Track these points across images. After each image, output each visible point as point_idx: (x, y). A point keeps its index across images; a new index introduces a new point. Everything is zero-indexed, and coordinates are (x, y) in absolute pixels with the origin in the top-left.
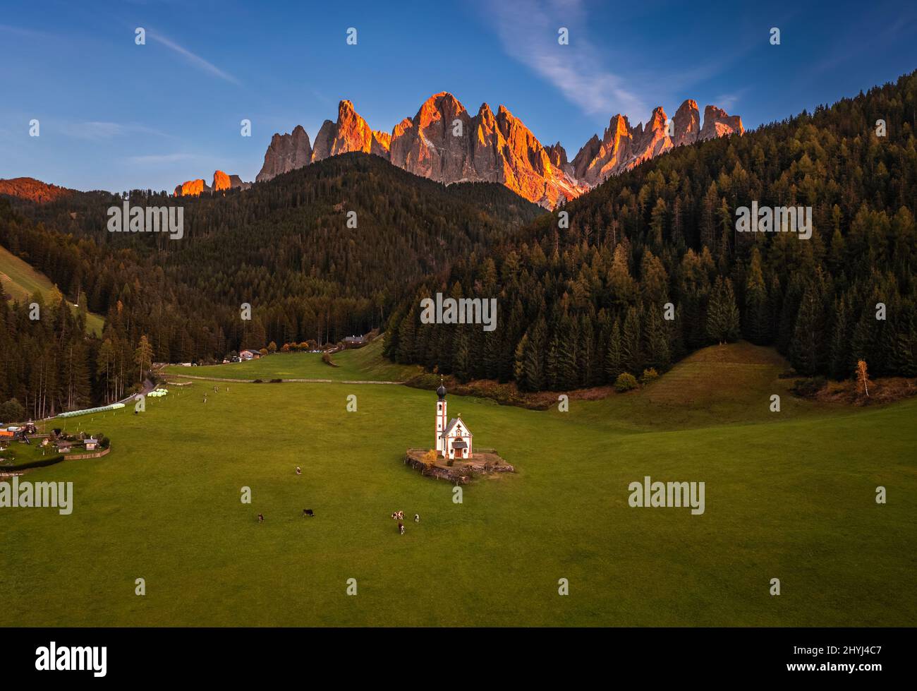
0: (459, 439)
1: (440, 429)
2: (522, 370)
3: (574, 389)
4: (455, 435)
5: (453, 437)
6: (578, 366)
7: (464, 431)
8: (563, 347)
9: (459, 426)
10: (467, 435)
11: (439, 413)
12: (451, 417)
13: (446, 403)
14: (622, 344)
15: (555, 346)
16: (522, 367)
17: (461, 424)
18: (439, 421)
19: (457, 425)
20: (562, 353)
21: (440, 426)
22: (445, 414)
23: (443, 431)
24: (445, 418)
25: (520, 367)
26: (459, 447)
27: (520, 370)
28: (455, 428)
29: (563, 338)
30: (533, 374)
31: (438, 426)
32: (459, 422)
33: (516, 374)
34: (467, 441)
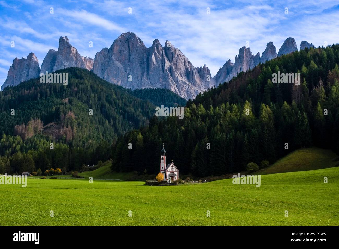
0: (172, 172)
1: (163, 169)
2: (196, 165)
4: (170, 170)
5: (169, 171)
6: (226, 161)
7: (175, 169)
8: (218, 151)
9: (172, 166)
10: (176, 171)
11: (162, 161)
12: (168, 163)
13: (165, 157)
14: (250, 149)
17: (173, 165)
18: (162, 165)
21: (162, 168)
22: (165, 162)
24: (165, 164)
26: (173, 176)
27: (194, 165)
28: (170, 167)
30: (202, 167)
33: (192, 167)
34: (176, 173)
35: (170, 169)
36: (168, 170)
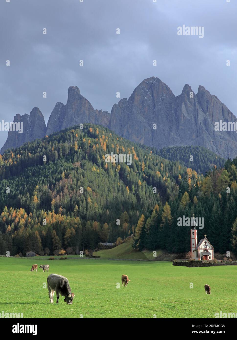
0: (206, 250)
1: (194, 246)
4: (203, 248)
5: (202, 249)
7: (209, 246)
9: (205, 243)
10: (211, 248)
11: (192, 236)
12: (200, 238)
13: (196, 231)
17: (207, 242)
18: (193, 242)
19: (204, 242)
21: (193, 245)
22: (196, 237)
23: (196, 247)
24: (196, 240)
26: (206, 254)
28: (203, 244)
31: (192, 244)
32: (205, 240)
34: (211, 251)
35: (202, 246)
36: (200, 247)
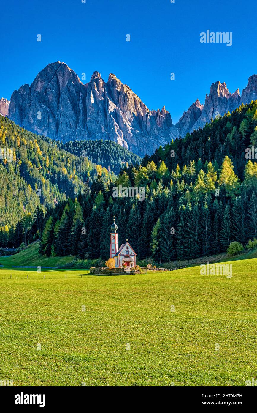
0: (127, 256)
1: (114, 252)
2: (157, 246)
3: (197, 258)
4: (124, 253)
6: (200, 240)
7: (131, 251)
8: (188, 227)
9: (127, 248)
10: (133, 254)
11: (112, 241)
14: (232, 222)
15: (182, 227)
16: (157, 243)
17: (129, 247)
18: (112, 247)
19: (126, 247)
20: (187, 231)
21: (113, 250)
22: (117, 241)
24: (117, 245)
25: (155, 244)
26: (128, 261)
27: (155, 246)
28: (125, 249)
29: (187, 221)
30: (165, 248)
32: (127, 245)
33: (152, 249)
34: (133, 257)
35: (123, 251)
36: (121, 253)
